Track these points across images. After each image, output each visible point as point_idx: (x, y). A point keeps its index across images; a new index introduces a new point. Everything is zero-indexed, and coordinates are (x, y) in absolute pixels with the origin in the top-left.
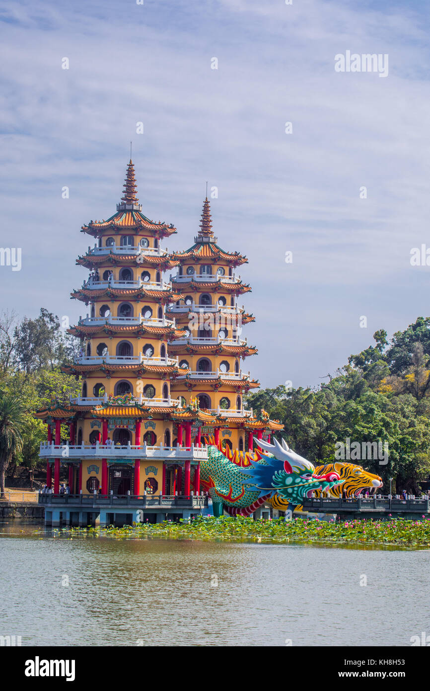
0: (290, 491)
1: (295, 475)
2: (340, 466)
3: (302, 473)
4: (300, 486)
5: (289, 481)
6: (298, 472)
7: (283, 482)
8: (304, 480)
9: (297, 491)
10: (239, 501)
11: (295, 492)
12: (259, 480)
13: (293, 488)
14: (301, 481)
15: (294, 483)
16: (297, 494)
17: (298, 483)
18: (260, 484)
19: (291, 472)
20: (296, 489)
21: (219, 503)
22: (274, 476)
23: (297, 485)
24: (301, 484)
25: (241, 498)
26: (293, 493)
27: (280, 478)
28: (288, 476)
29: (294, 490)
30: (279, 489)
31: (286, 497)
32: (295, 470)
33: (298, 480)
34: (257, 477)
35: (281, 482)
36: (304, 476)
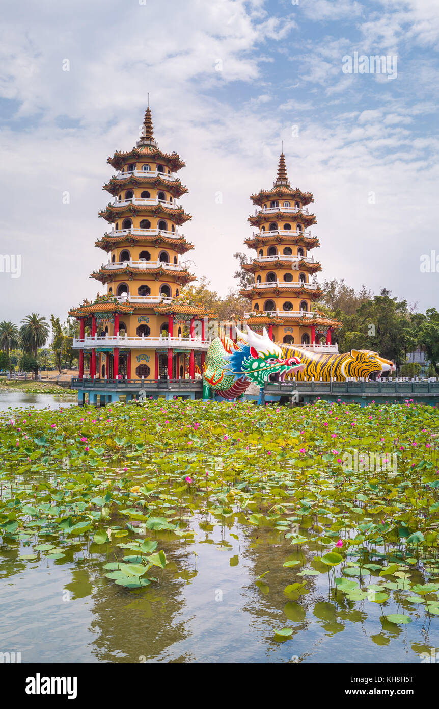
0: (256, 374)
1: (260, 360)
2: (358, 353)
3: (266, 358)
4: (264, 370)
5: (255, 365)
6: (263, 357)
7: (250, 366)
8: (268, 365)
9: (261, 374)
10: (219, 384)
11: (260, 376)
12: (233, 365)
13: (258, 372)
14: (265, 365)
15: (259, 367)
16: (261, 377)
17: (262, 368)
18: (234, 369)
19: (258, 357)
20: (260, 373)
21: (206, 386)
22: (243, 361)
23: (261, 369)
24: (265, 368)
25: (221, 382)
26: (258, 377)
27: (248, 363)
28: (254, 361)
29: (258, 374)
30: (248, 374)
31: (253, 381)
32: (261, 355)
33: (263, 364)
34: (233, 362)
35: (248, 367)
36: (269, 360)
